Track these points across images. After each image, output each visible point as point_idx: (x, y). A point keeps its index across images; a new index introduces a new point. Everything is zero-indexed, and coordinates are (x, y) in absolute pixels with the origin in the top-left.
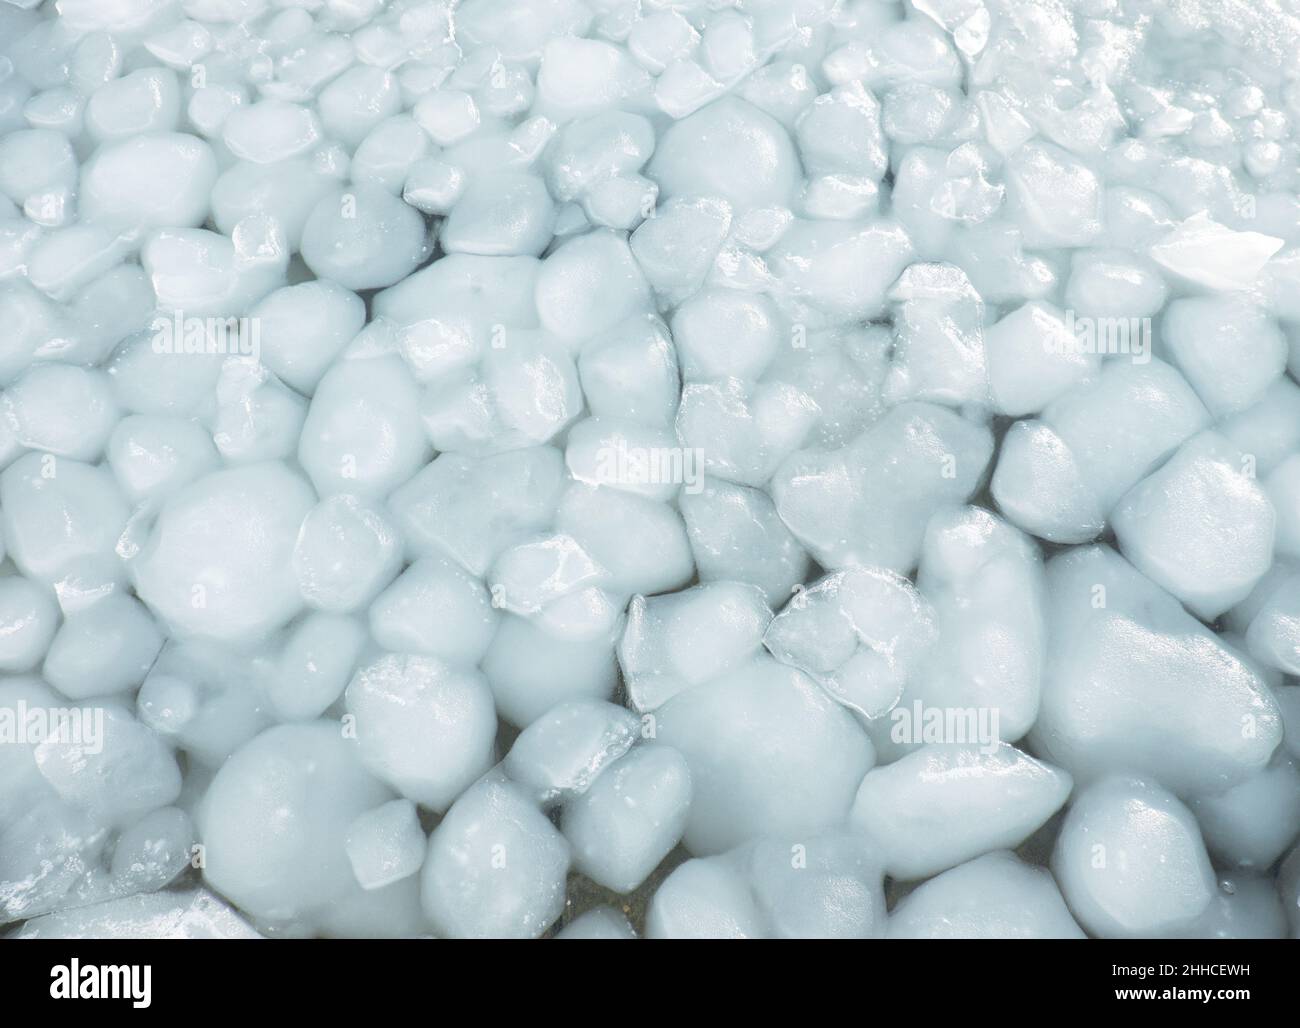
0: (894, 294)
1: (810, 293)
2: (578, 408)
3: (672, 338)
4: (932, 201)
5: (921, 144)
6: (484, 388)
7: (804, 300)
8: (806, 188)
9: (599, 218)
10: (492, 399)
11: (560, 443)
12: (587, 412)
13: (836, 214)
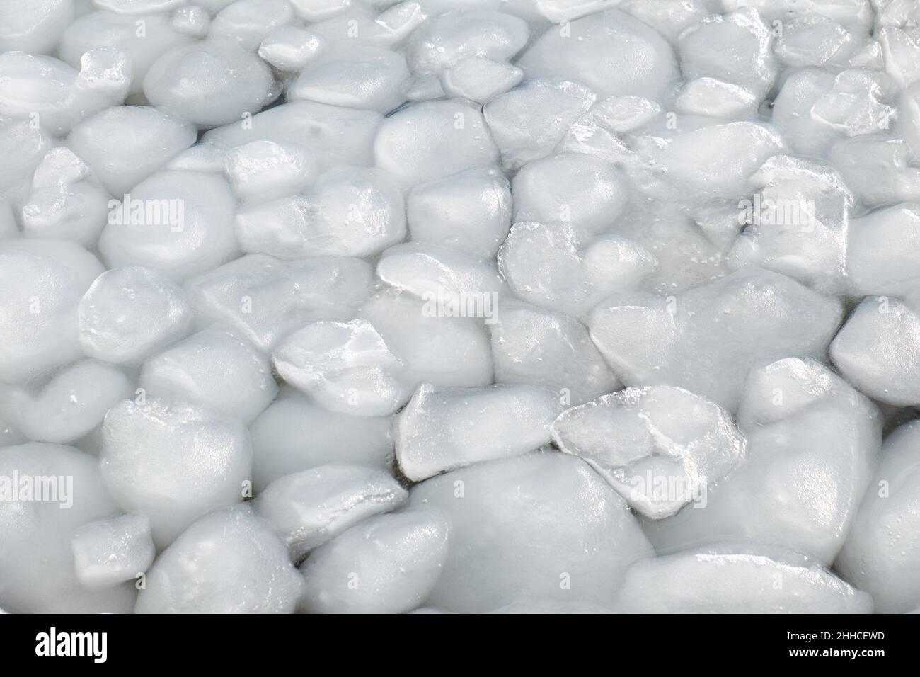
0: (757, 179)
1: (665, 169)
2: (400, 233)
3: (511, 189)
4: (812, 109)
5: (812, 67)
6: (306, 204)
7: (658, 175)
8: (681, 88)
9: (456, 88)
10: (311, 212)
11: (373, 259)
12: (407, 239)
13: (707, 110)
